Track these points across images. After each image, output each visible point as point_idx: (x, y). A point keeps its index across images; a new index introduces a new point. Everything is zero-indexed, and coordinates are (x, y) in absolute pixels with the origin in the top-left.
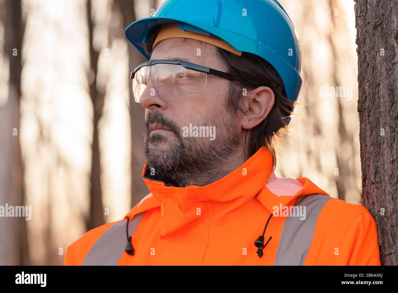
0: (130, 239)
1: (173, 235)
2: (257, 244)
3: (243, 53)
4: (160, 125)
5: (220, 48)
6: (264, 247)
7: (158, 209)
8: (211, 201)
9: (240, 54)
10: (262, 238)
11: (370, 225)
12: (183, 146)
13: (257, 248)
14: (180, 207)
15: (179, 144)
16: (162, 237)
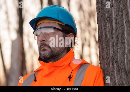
0: (35, 77)
1: (47, 76)
2: (69, 78)
3: (65, 24)
4: (45, 46)
5: (59, 24)
6: (71, 78)
7: (43, 69)
8: (56, 66)
9: (64, 25)
10: (70, 76)
11: (101, 72)
12: (52, 51)
13: (69, 79)
14: (48, 68)
15: (51, 51)
16: (44, 77)
